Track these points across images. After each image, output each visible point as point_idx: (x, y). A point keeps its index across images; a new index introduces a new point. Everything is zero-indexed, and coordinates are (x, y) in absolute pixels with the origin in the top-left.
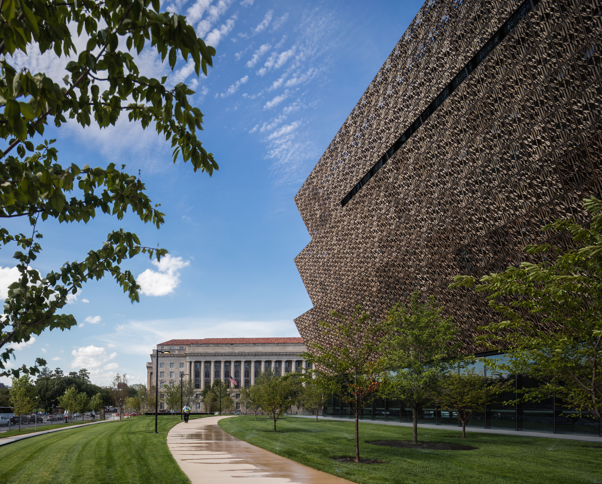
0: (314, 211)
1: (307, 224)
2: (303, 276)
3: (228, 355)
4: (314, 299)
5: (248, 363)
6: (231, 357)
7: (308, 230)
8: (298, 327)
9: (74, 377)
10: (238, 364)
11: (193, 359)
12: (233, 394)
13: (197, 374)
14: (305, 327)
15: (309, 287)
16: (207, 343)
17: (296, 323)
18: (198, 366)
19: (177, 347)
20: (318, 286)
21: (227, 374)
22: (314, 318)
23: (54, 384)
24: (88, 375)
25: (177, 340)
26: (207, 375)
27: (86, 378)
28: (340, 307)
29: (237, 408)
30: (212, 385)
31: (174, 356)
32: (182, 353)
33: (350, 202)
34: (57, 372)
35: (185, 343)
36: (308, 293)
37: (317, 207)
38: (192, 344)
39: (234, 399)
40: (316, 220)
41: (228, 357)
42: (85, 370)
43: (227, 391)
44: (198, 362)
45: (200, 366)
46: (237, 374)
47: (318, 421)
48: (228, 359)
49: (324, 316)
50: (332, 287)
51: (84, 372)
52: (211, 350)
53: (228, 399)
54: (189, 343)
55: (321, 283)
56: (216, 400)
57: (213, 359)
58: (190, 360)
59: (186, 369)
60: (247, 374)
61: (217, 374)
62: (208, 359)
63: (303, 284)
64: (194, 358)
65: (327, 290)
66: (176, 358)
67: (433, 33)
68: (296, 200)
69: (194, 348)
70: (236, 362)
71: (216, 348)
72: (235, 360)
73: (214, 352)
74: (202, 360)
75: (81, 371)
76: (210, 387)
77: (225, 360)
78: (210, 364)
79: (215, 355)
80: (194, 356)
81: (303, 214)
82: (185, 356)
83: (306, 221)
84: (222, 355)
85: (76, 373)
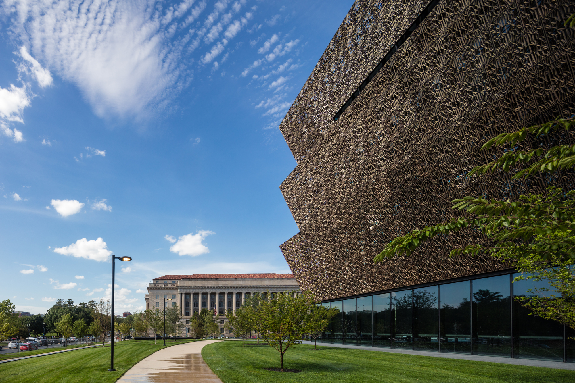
0: (302, 134)
1: (293, 150)
2: (289, 202)
3: (214, 288)
4: (301, 224)
5: (231, 294)
6: (216, 290)
7: (294, 156)
8: (284, 253)
9: (84, 307)
10: (222, 295)
11: (184, 292)
12: (218, 321)
13: (187, 304)
14: (292, 252)
15: (295, 213)
16: (195, 278)
17: (282, 249)
18: (188, 297)
19: (170, 282)
20: (306, 210)
21: (213, 304)
22: (302, 242)
23: (62, 312)
24: (96, 305)
25: (170, 276)
26: (196, 304)
27: (94, 308)
28: (335, 226)
29: (221, 332)
30: (200, 313)
31: (167, 289)
32: (174, 286)
33: (341, 117)
34: (69, 303)
35: (177, 278)
36: (295, 218)
37: (305, 130)
38: (183, 279)
39: (219, 324)
40: (304, 144)
41: (213, 290)
42: (93, 301)
43: (213, 318)
44: (187, 294)
45: (190, 297)
46: (221, 304)
47: (316, 348)
48: (213, 291)
49: (315, 237)
50: (323, 208)
51: (92, 303)
52: (199, 284)
53: (213, 324)
54: (180, 278)
55: (309, 207)
56: (202, 325)
57: (201, 292)
58: (181, 292)
59: (177, 300)
60: (230, 304)
61: (204, 304)
62: (196, 291)
63: (289, 210)
64: (184, 290)
65: (317, 212)
66: (169, 291)
67: (369, 17)
68: (282, 128)
69: (184, 282)
70: (220, 294)
71: (204, 282)
72: (219, 292)
73: (201, 285)
74: (191, 292)
75: (90, 302)
76: (198, 314)
77: (211, 292)
78: (198, 296)
79: (202, 288)
80: (184, 288)
81: (289, 140)
82: (178, 288)
83: (292, 147)
84: (208, 288)
85: (86, 304)
